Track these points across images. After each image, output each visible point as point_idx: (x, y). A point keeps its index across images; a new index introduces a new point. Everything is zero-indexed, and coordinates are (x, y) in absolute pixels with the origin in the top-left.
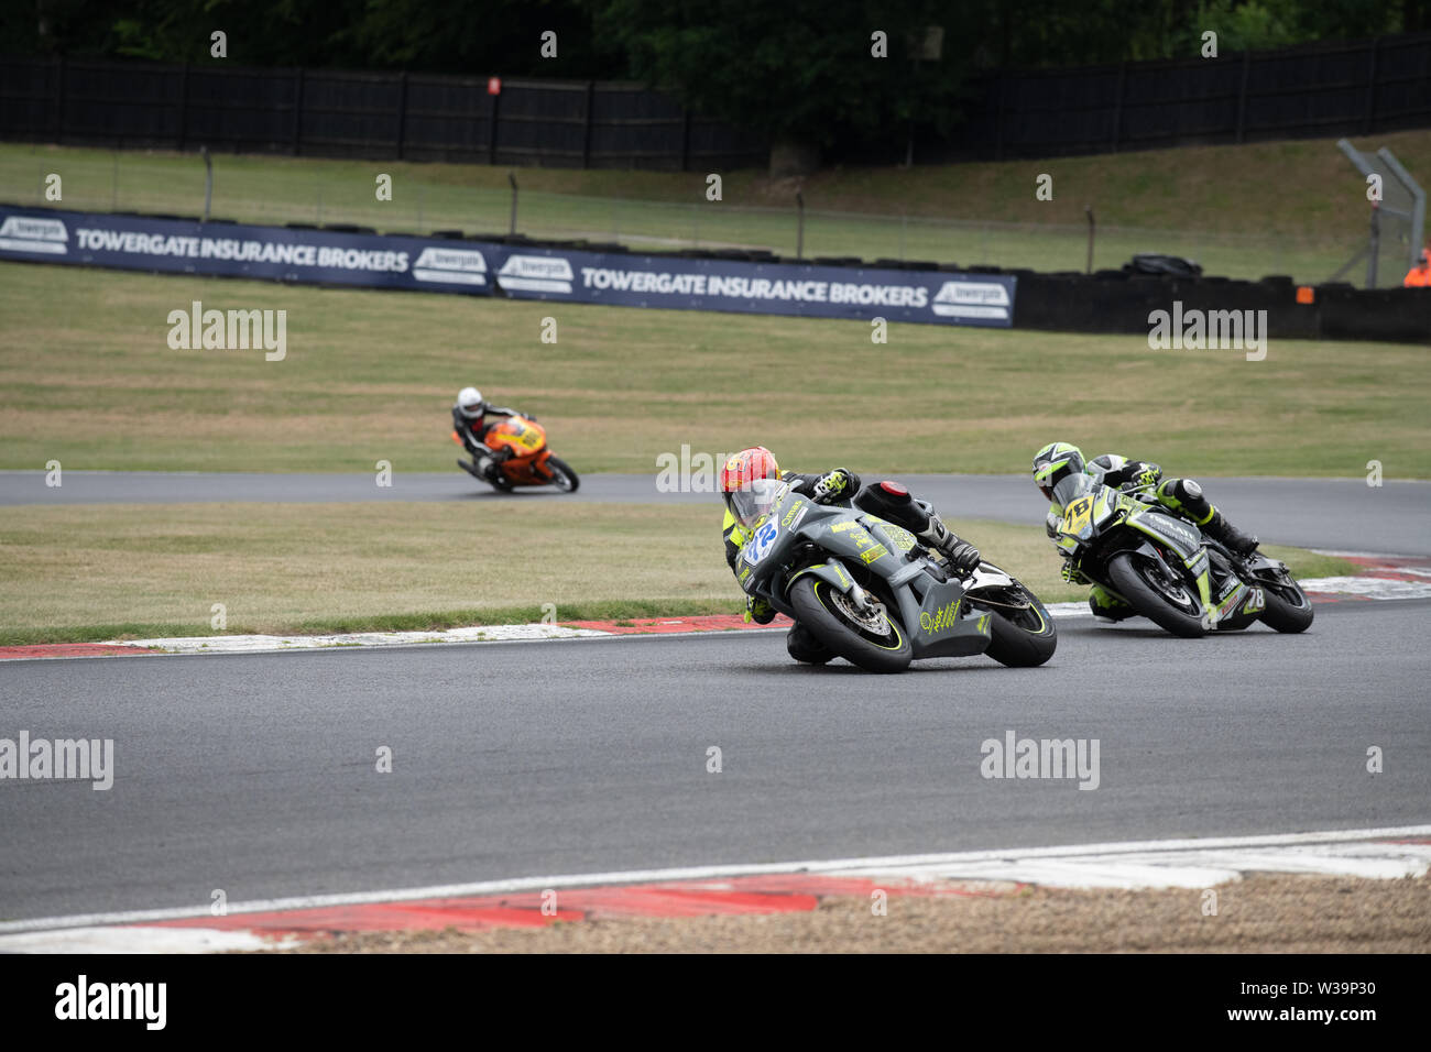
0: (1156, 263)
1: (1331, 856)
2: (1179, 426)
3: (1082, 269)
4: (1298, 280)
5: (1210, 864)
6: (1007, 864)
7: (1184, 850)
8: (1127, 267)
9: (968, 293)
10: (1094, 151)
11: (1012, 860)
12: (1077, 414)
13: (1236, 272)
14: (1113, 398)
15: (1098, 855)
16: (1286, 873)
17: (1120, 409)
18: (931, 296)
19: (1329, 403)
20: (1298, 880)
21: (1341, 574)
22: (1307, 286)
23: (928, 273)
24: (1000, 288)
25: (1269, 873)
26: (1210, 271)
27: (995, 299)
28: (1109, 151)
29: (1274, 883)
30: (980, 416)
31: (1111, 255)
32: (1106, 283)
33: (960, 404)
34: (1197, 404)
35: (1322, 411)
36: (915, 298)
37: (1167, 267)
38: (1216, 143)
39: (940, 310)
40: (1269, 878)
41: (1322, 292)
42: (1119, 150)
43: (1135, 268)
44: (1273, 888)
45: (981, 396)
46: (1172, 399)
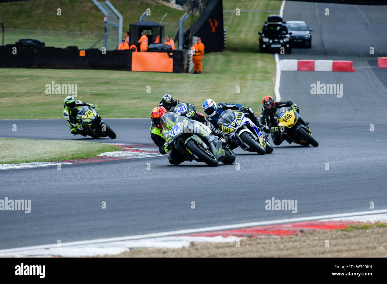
0: (29, 42)
1: (157, 241)
2: (41, 101)
3: (1, 45)
4: (79, 48)
5: (118, 246)
6: (46, 250)
7: (105, 242)
8: (17, 44)
11: (48, 249)
12: (3, 97)
13: (57, 45)
14: (16, 91)
15: (77, 245)
16: (144, 248)
17: (19, 95)
19: (95, 92)
20: (148, 249)
21: (116, 150)
22: (83, 50)
25: (138, 248)
26: (46, 46)
28: (7, 1)
29: (140, 251)
31: (11, 39)
35: (92, 95)
37: (32, 43)
40: (139, 249)
41: (88, 52)
44: (140, 253)
46: (37, 91)
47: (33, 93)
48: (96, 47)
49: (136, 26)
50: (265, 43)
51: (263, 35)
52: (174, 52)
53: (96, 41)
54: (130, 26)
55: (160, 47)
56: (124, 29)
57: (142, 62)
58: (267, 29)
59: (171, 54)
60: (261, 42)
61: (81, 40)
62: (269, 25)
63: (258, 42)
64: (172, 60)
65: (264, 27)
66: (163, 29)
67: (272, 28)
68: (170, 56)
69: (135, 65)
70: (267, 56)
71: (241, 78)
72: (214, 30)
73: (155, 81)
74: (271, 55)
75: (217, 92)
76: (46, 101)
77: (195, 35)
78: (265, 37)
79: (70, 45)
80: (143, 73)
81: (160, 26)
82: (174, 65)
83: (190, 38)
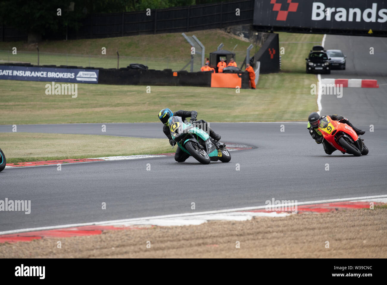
0: (136, 66)
2: (145, 109)
3: (117, 68)
4: (173, 70)
5: (198, 219)
8: (128, 67)
9: (86, 75)
10: (117, 36)
12: (118, 107)
13: (157, 68)
14: (127, 102)
17: (129, 105)
18: (76, 75)
19: (184, 103)
22: (175, 72)
23: (75, 69)
24: (94, 73)
25: (214, 220)
26: (149, 68)
27: (93, 76)
28: (121, 36)
30: (92, 108)
31: (124, 64)
32: (123, 71)
33: (86, 104)
34: (149, 103)
36: (71, 76)
37: (138, 67)
38: (149, 34)
39: (78, 79)
41: (179, 73)
42: (124, 36)
43: (131, 67)
45: (91, 102)
46: (143, 102)
47: (139, 103)
48: (185, 70)
49: (214, 54)
50: (310, 66)
51: (309, 60)
52: (243, 73)
53: (185, 65)
54: (210, 54)
55: (231, 69)
56: (205, 55)
57: (219, 80)
58: (313, 56)
59: (240, 75)
60: (308, 66)
61: (174, 64)
62: (314, 53)
63: (305, 66)
64: (240, 79)
65: (310, 54)
66: (235, 56)
67: (316, 55)
68: (239, 76)
69: (213, 83)
70: (312, 76)
71: (292, 93)
72: (272, 57)
73: (229, 95)
74: (315, 75)
75: (274, 103)
76: (148, 109)
77: (258, 61)
78: (311, 61)
79: (166, 68)
80: (219, 89)
81: (233, 54)
82: (242, 83)
83: (254, 62)
